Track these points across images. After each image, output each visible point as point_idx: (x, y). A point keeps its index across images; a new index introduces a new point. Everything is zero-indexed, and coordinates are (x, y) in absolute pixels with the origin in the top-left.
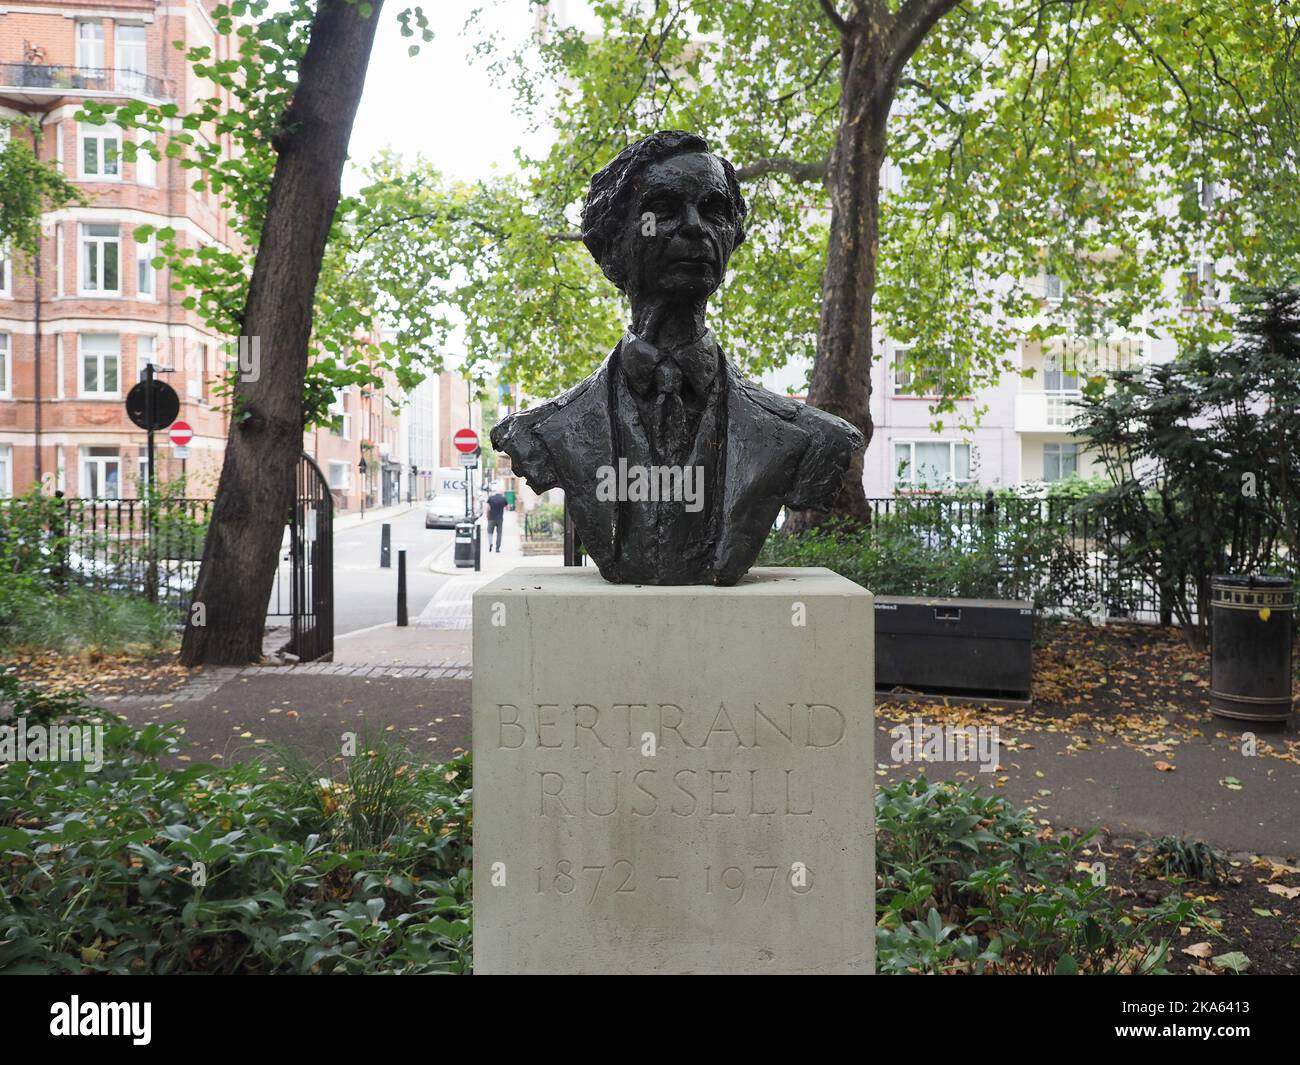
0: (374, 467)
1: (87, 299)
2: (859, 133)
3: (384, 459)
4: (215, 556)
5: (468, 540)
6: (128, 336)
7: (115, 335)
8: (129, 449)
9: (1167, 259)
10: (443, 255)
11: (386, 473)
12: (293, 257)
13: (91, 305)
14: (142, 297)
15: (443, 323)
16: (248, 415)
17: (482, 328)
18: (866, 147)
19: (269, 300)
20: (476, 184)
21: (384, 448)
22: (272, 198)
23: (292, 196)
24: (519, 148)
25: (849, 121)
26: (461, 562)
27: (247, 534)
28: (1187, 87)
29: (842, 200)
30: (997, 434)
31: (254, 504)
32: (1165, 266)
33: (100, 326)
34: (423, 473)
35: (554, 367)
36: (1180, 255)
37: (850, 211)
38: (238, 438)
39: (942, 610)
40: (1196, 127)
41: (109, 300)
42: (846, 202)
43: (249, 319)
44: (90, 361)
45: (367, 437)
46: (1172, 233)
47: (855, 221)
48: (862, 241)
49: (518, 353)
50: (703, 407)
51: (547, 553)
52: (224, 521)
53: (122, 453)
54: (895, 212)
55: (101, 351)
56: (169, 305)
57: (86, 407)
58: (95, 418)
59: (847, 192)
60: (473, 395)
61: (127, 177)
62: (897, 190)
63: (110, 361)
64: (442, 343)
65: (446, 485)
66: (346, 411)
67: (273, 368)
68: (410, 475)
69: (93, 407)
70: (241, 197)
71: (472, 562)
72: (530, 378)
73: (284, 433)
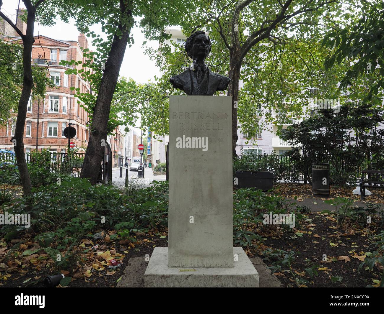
0: (117, 157)
1: (50, 113)
2: (234, 72)
3: (119, 155)
4: (86, 163)
5: (141, 171)
6: (60, 122)
7: (57, 122)
8: (59, 149)
9: (304, 104)
10: (136, 101)
11: (120, 159)
12: (106, 95)
13: (51, 115)
14: (63, 113)
15: (136, 117)
16: (95, 131)
17: (145, 118)
18: (236, 75)
19: (101, 105)
20: (145, 84)
21: (119, 153)
22: (102, 83)
23: (107, 82)
24: (156, 76)
25: (232, 69)
26: (139, 176)
27: (94, 158)
28: (307, 65)
29: (230, 86)
30: (268, 147)
31: (96, 151)
32: (303, 105)
33: (53, 120)
34: (129, 159)
35: (162, 128)
36: (306, 103)
37: (232, 89)
38: (92, 136)
39: (253, 172)
40: (309, 74)
41: (56, 114)
42: (231, 87)
43: (96, 109)
44: (50, 128)
45: (115, 150)
46: (305, 98)
47: (233, 91)
48: (235, 96)
49: (153, 124)
50: (205, 73)
51: (160, 175)
52: (88, 155)
53: (57, 150)
54: (242, 92)
55: (53, 126)
56: (70, 115)
57: (49, 139)
58: (51, 142)
59: (231, 85)
60: (142, 134)
61: (61, 85)
62: (242, 87)
63: (55, 128)
64: (135, 122)
65: (135, 161)
66: (110, 143)
67: (101, 120)
68: (125, 160)
69: (51, 139)
70: (95, 82)
71: (142, 176)
72: (156, 130)
73: (103, 135)
